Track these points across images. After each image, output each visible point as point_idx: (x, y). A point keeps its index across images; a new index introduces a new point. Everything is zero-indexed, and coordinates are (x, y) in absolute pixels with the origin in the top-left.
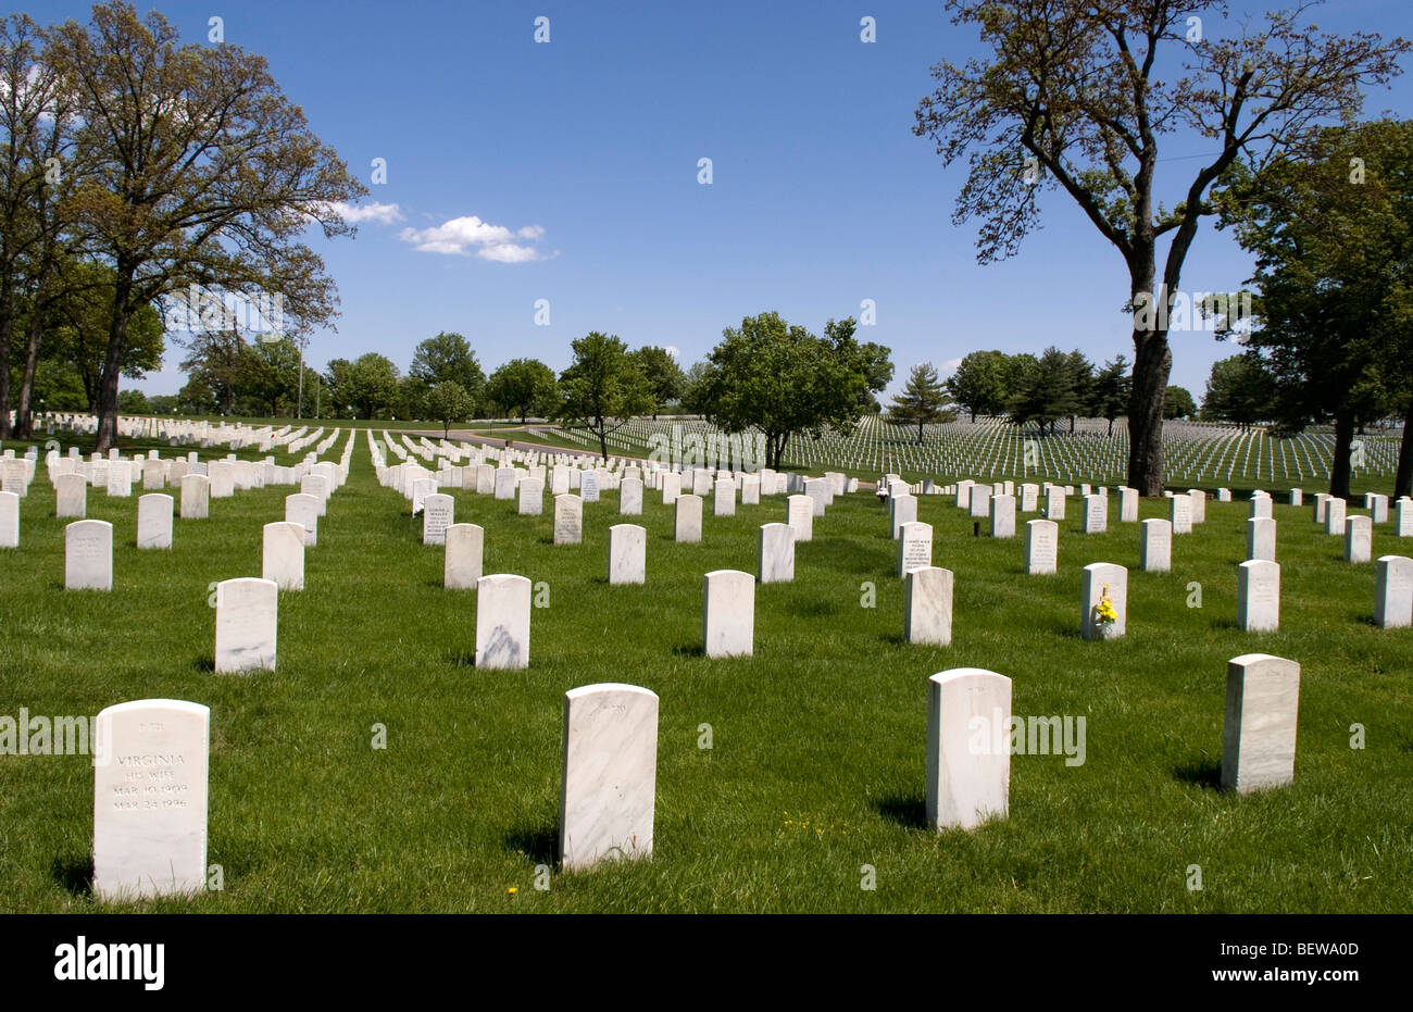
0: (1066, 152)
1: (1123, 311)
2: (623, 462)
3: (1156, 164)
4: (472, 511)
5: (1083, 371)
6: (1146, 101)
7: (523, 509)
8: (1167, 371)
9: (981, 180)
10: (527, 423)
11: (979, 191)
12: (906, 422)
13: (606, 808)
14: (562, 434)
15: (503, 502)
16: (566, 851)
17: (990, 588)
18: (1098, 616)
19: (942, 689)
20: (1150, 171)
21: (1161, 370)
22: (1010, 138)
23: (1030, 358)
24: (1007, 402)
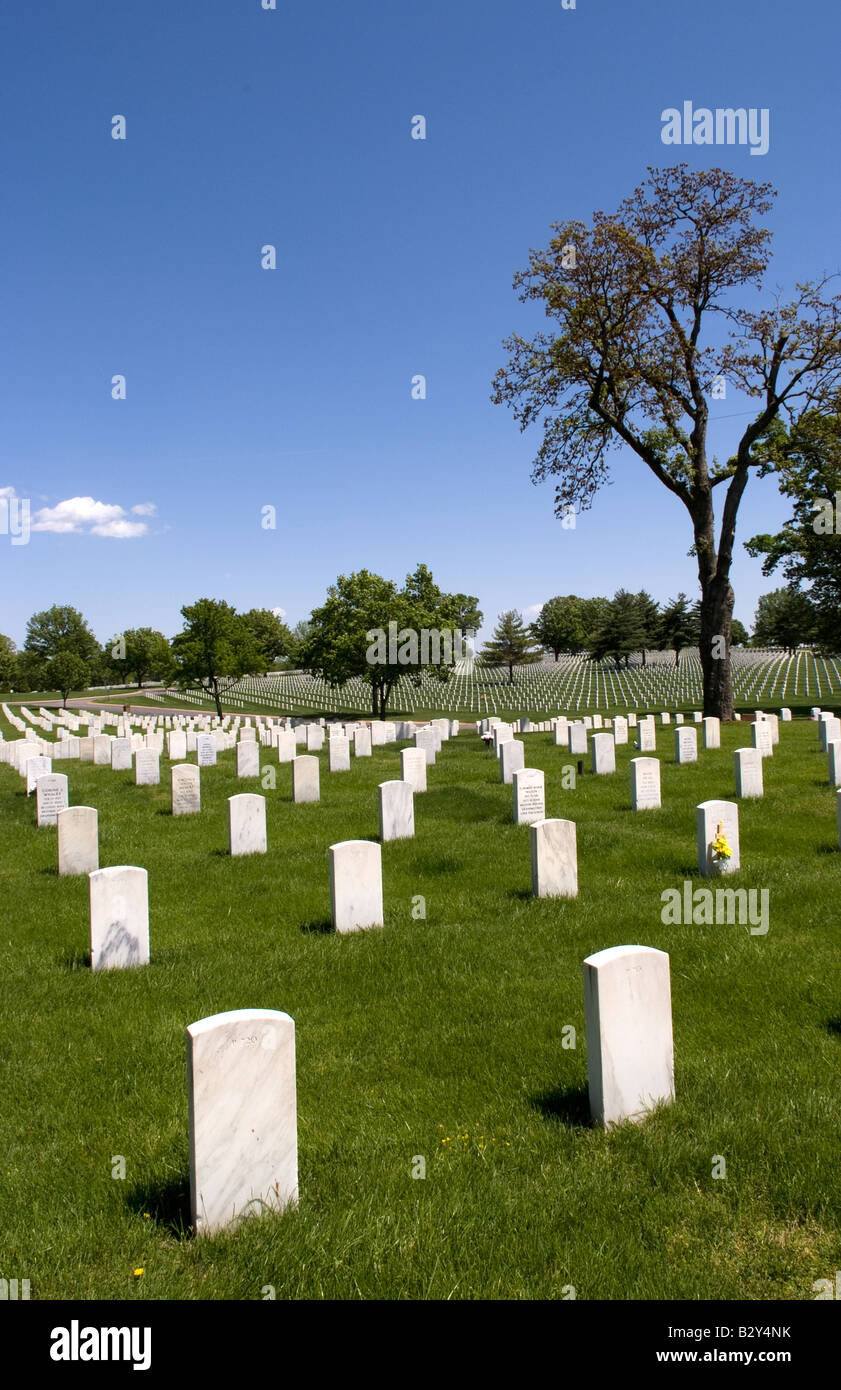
0: (629, 415)
1: (688, 554)
2: (238, 720)
3: (708, 422)
4: (88, 786)
5: (650, 610)
6: (696, 367)
7: (140, 779)
8: (730, 607)
9: (554, 442)
10: (144, 688)
11: (553, 452)
12: (497, 665)
13: (242, 1156)
14: (177, 696)
15: (120, 772)
16: (199, 1211)
17: (603, 827)
18: (714, 853)
19: (599, 973)
20: (704, 429)
21: (725, 606)
22: (578, 403)
23: (604, 601)
24: (586, 642)
